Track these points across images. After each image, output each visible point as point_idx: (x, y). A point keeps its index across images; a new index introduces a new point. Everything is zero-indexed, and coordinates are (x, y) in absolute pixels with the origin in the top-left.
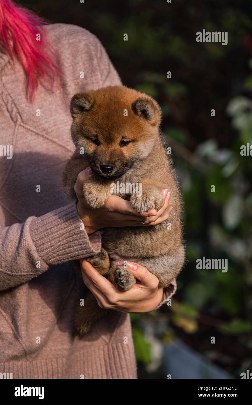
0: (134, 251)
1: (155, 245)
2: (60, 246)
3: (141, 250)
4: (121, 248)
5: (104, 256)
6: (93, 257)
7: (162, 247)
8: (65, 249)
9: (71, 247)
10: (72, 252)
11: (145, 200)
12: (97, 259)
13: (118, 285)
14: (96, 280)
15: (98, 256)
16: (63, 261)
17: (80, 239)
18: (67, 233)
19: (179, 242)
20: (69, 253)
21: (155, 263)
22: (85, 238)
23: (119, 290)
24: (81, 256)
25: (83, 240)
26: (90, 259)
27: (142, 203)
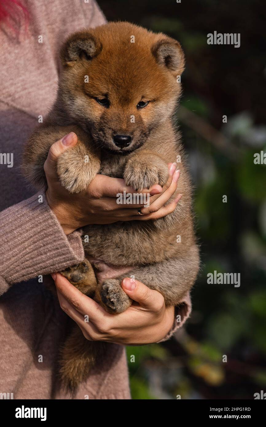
0: (128, 257)
1: (156, 247)
2: (26, 255)
3: (137, 254)
4: (109, 254)
5: (85, 268)
6: (70, 269)
7: (167, 249)
8: (32, 258)
9: (41, 254)
10: (44, 262)
11: (144, 171)
12: (76, 273)
13: (107, 305)
14: (78, 302)
15: (77, 269)
16: (30, 275)
17: (55, 241)
18: (35, 235)
19: (189, 239)
20: (39, 263)
21: (158, 272)
22: (62, 239)
23: (110, 313)
24: (57, 265)
25: (59, 243)
26: (66, 272)
27: (141, 176)
